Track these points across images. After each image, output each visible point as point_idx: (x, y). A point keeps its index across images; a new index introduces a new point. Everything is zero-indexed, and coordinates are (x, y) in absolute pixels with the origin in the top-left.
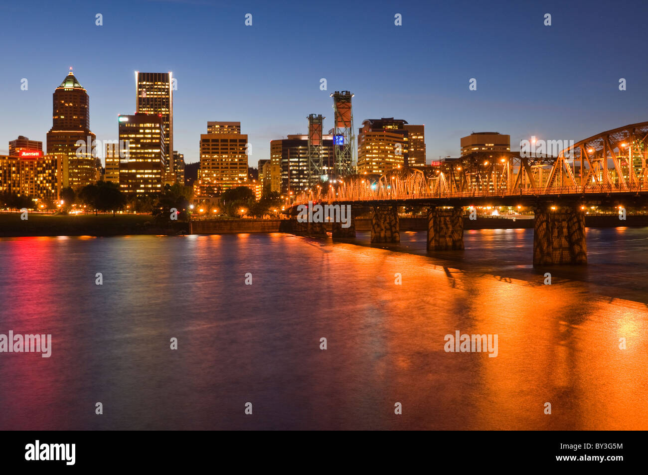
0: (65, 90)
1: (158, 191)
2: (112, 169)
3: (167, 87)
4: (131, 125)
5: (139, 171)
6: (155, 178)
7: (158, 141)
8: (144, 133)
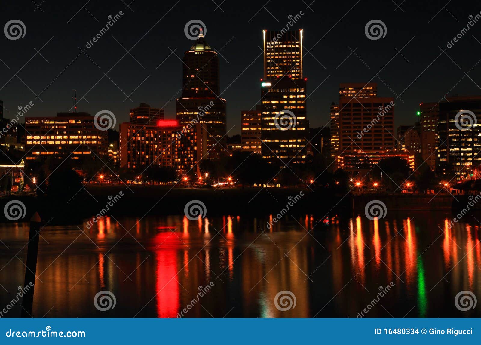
0: (196, 53)
1: (302, 162)
2: (248, 138)
3: (297, 46)
4: (274, 90)
5: (282, 141)
6: (300, 148)
7: (302, 107)
8: (288, 99)
